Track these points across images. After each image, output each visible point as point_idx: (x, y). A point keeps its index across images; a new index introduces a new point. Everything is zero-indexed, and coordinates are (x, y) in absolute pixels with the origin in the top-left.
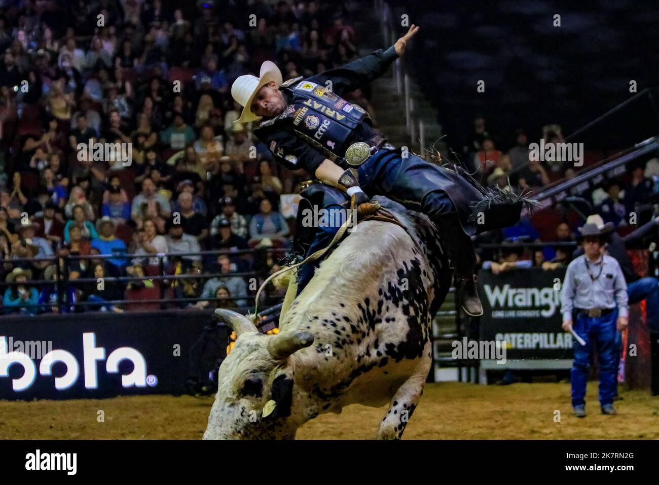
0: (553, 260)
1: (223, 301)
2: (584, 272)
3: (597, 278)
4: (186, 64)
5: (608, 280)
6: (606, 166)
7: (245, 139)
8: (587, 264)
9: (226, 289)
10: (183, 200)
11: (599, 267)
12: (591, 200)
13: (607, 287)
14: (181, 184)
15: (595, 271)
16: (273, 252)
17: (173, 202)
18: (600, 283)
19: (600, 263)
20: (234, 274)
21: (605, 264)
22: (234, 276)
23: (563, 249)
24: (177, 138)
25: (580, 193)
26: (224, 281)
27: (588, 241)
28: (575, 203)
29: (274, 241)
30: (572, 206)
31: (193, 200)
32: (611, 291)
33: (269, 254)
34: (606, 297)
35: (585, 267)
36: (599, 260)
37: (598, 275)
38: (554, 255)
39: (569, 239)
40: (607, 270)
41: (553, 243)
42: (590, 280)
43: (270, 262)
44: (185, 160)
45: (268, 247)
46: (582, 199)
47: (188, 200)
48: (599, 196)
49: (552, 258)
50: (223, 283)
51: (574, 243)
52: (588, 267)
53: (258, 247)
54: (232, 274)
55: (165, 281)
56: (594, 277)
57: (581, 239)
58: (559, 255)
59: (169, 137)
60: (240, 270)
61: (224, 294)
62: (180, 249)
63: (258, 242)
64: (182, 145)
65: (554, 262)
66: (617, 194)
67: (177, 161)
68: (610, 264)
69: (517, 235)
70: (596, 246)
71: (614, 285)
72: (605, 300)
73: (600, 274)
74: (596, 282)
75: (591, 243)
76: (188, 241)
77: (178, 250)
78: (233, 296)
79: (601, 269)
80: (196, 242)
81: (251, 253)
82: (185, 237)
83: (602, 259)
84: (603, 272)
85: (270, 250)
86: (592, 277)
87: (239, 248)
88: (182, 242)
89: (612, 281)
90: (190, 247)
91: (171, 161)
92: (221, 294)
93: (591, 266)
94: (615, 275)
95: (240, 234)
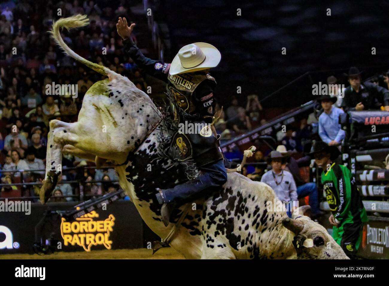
0: (253, 173)
1: (58, 198)
2: (272, 180)
3: (280, 183)
4: (37, 57)
5: (286, 185)
6: (282, 118)
7: (72, 102)
8: (274, 175)
9: (60, 191)
10: (35, 138)
11: (281, 177)
12: (275, 137)
13: (285, 189)
14: (33, 129)
15: (279, 179)
16: (87, 169)
17: (29, 140)
18: (281, 186)
19: (281, 175)
20: (65, 182)
21: (284, 175)
22: (65, 183)
23: (259, 166)
24: (32, 102)
25: (269, 133)
26: (59, 186)
27: (275, 162)
28: (266, 139)
29: (87, 162)
30: (264, 141)
31: (41, 138)
32: (287, 191)
33: (86, 170)
34: (285, 195)
35: (272, 177)
36: (281, 173)
37: (280, 182)
38: (254, 170)
39: (262, 161)
40: (285, 179)
41: (254, 163)
42: (276, 184)
43: (86, 175)
44: (36, 115)
45: (84, 166)
46: (270, 137)
47: (38, 138)
48: (281, 135)
49: (253, 172)
50: (58, 187)
51: (265, 163)
52: (274, 177)
53: (79, 166)
54: (63, 182)
55: (24, 186)
56: (278, 183)
57: (270, 160)
58: (257, 170)
59: (27, 101)
60: (68, 179)
61: (59, 194)
62: (33, 167)
63: (79, 163)
64: (35, 106)
65: (254, 174)
66: (291, 134)
67: (31, 115)
68: (287, 175)
69: (232, 158)
70: (280, 164)
71: (289, 188)
72: (285, 196)
73: (281, 181)
74: (279, 186)
75: (277, 163)
76: (37, 162)
77: (32, 168)
78: (64, 195)
79: (282, 179)
80: (42, 163)
81: (74, 169)
82: (36, 160)
83: (283, 173)
84: (283, 180)
85: (85, 167)
86: (277, 183)
87: (68, 166)
88: (35, 163)
89: (288, 186)
90: (39, 166)
91: (28, 115)
92: (57, 194)
93: (276, 176)
94: (290, 182)
95: (68, 158)
